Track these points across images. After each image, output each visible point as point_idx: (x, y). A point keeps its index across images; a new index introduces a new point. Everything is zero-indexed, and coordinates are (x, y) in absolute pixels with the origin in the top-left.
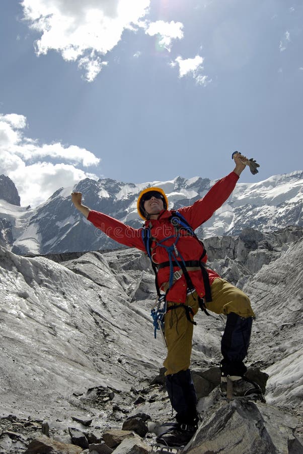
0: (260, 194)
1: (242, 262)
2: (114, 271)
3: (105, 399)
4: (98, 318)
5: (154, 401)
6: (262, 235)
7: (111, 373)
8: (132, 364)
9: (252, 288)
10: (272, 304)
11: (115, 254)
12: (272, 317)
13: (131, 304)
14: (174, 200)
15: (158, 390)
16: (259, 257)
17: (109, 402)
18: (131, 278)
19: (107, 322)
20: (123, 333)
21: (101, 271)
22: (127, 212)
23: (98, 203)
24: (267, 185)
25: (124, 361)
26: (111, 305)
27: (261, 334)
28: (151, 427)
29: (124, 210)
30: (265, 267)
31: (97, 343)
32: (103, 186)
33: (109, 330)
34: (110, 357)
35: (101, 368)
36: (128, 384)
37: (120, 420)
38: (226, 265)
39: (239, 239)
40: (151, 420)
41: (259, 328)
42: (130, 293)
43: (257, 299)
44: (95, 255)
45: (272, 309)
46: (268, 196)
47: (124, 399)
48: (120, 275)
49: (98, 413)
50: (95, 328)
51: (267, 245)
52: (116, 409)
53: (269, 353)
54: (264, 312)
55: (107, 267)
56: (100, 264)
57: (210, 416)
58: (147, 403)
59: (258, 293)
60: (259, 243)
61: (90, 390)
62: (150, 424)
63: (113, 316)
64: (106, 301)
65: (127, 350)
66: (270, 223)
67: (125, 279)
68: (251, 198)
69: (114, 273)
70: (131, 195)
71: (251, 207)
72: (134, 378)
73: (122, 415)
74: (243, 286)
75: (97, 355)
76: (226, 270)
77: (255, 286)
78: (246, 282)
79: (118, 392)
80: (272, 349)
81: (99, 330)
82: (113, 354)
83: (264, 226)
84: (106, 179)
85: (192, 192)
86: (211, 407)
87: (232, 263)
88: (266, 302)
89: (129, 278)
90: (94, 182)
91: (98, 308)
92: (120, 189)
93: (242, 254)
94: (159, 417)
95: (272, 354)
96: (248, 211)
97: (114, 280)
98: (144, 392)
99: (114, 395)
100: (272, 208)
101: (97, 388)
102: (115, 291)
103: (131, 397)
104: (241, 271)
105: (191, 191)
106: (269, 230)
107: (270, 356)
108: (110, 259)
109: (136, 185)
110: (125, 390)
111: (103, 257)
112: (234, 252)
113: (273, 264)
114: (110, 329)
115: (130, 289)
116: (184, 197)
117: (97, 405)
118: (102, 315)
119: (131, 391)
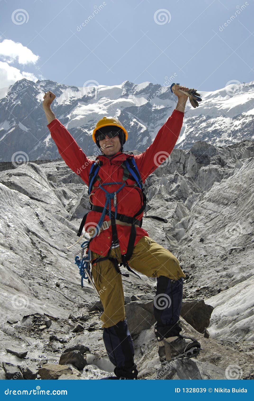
0: (216, 104)
1: (193, 178)
2: (53, 183)
3: (41, 327)
4: (35, 238)
5: (94, 330)
6: (215, 149)
7: (48, 299)
8: (71, 289)
9: (202, 209)
10: (221, 226)
11: (55, 166)
12: (221, 240)
13: (70, 223)
14: (121, 107)
15: (98, 317)
16: (211, 173)
17: (46, 330)
18: (72, 193)
19: (44, 243)
20: (62, 255)
21: (39, 185)
22: (68, 118)
23: (37, 107)
24: (223, 94)
25: (62, 285)
26: (49, 224)
27: (208, 258)
28: (89, 359)
29: (65, 116)
30: (216, 187)
31: (33, 265)
32: (42, 88)
33: (46, 252)
34: (47, 281)
35: (37, 293)
36: (66, 311)
37: (57, 351)
38: (174, 181)
39: (191, 153)
40: (90, 352)
41: (206, 251)
42: (70, 209)
43: (206, 221)
44: (33, 166)
45: (221, 231)
46: (224, 107)
47: (62, 327)
48: (60, 189)
49: (34, 342)
50: (31, 249)
51: (220, 161)
52: (53, 339)
53: (216, 279)
54: (213, 235)
55: (45, 180)
56: (38, 177)
57: (152, 350)
58: (86, 332)
59: (208, 213)
60: (212, 158)
61: (26, 317)
62: (88, 356)
63: (51, 236)
64: (44, 219)
65: (65, 273)
66: (225, 136)
67: (65, 193)
68: (205, 108)
69: (53, 186)
70: (74, 100)
71: (205, 118)
72: (73, 303)
73: (60, 345)
74: (192, 204)
75: (33, 278)
76: (174, 186)
77: (205, 207)
78: (196, 200)
79: (56, 320)
80: (219, 274)
81: (35, 251)
82: (51, 277)
83: (218, 139)
84: (45, 81)
85: (141, 99)
86: (153, 340)
87: (181, 179)
88: (216, 224)
89: (69, 193)
90: (32, 83)
91: (35, 227)
92: (61, 93)
93: (192, 170)
94: (98, 348)
95: (218, 280)
96: (201, 122)
97: (53, 195)
98: (84, 319)
99: (51, 323)
100: (228, 120)
101: (32, 315)
102: (54, 207)
103: (69, 324)
104: (191, 188)
105: (140, 97)
106: (223, 144)
107: (216, 281)
108: (48, 170)
109: (79, 88)
110: (63, 317)
111: (41, 169)
112: (184, 167)
113: (226, 183)
114: (48, 250)
115: (71, 205)
116: (133, 104)
117: (33, 333)
118: (39, 234)
119: (70, 318)
